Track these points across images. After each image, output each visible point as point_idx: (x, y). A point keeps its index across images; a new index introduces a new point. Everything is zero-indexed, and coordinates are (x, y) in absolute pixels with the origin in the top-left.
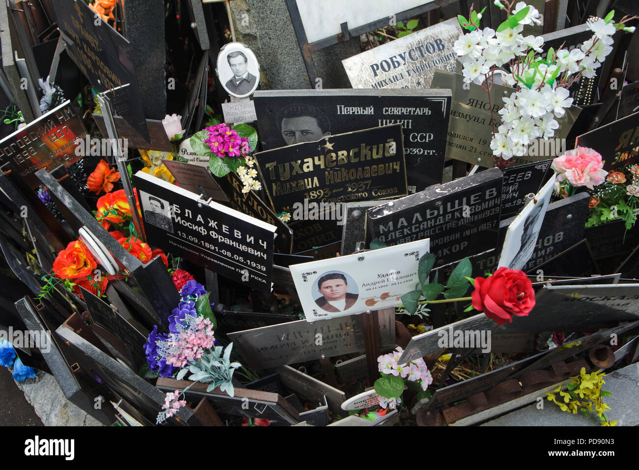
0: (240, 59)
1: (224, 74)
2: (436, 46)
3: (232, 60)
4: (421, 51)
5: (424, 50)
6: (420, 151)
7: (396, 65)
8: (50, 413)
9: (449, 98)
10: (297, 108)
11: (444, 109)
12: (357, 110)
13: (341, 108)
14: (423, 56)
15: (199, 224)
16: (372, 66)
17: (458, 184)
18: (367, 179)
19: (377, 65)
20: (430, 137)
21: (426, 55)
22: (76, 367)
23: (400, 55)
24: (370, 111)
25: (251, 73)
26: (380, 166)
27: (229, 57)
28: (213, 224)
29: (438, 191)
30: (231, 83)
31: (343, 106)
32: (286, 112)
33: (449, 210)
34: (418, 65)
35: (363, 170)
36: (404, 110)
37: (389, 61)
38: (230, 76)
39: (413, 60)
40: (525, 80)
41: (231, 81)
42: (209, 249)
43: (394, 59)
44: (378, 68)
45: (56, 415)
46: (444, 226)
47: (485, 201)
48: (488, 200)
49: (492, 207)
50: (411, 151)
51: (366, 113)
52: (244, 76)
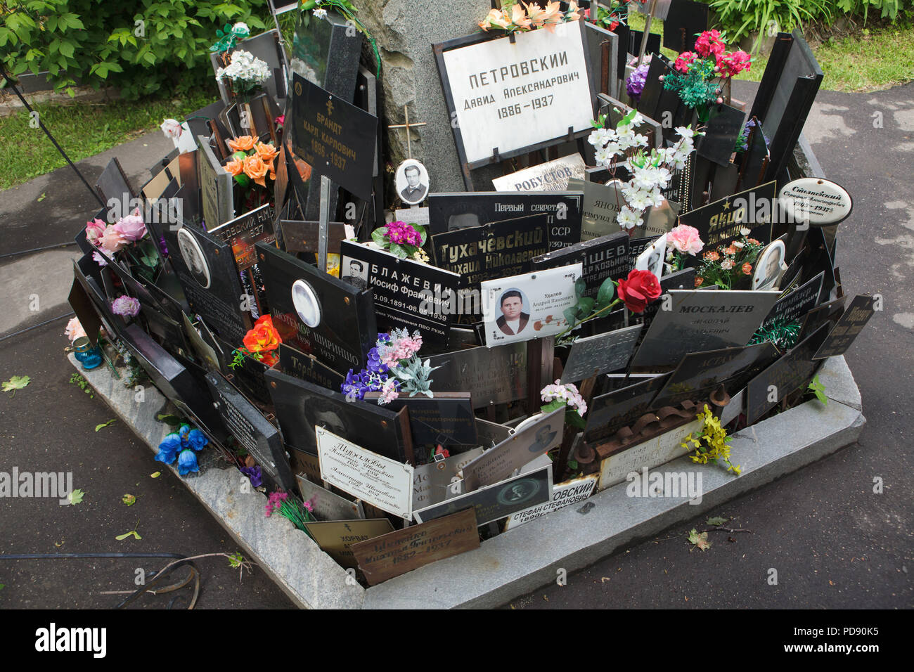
0: (415, 171)
1: (401, 184)
2: (565, 173)
3: (408, 173)
4: (554, 176)
5: (555, 175)
6: (560, 244)
7: (535, 185)
8: (216, 500)
9: (582, 196)
10: (463, 206)
11: (578, 206)
12: (511, 208)
13: (498, 205)
14: (555, 179)
15: (392, 281)
16: (516, 185)
17: (596, 241)
18: (519, 264)
19: (520, 185)
20: (567, 231)
21: (557, 179)
22: (270, 417)
23: (538, 178)
24: (520, 208)
25: (422, 183)
26: (530, 252)
27: (406, 170)
28: (406, 278)
29: (583, 245)
30: (406, 192)
31: (499, 204)
32: (453, 210)
33: (591, 262)
34: (552, 186)
35: (516, 255)
36: (547, 207)
37: (530, 183)
38: (405, 186)
39: (546, 181)
40: (638, 163)
41: (406, 190)
42: (397, 307)
43: (533, 181)
44: (520, 187)
45: (222, 501)
46: (588, 277)
47: (617, 257)
48: (620, 256)
49: (622, 264)
50: (552, 244)
51: (517, 210)
52: (417, 186)
